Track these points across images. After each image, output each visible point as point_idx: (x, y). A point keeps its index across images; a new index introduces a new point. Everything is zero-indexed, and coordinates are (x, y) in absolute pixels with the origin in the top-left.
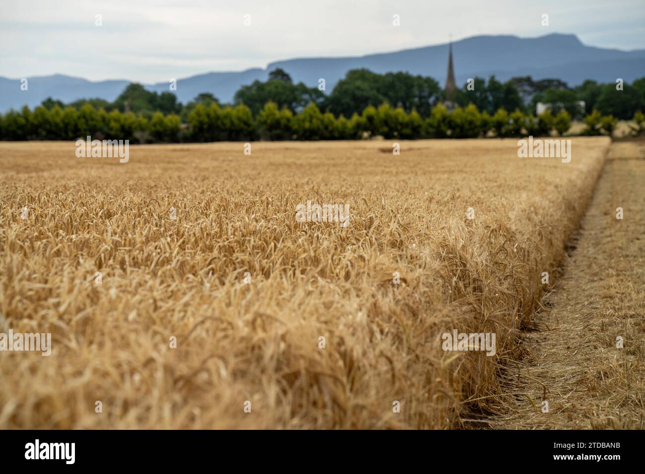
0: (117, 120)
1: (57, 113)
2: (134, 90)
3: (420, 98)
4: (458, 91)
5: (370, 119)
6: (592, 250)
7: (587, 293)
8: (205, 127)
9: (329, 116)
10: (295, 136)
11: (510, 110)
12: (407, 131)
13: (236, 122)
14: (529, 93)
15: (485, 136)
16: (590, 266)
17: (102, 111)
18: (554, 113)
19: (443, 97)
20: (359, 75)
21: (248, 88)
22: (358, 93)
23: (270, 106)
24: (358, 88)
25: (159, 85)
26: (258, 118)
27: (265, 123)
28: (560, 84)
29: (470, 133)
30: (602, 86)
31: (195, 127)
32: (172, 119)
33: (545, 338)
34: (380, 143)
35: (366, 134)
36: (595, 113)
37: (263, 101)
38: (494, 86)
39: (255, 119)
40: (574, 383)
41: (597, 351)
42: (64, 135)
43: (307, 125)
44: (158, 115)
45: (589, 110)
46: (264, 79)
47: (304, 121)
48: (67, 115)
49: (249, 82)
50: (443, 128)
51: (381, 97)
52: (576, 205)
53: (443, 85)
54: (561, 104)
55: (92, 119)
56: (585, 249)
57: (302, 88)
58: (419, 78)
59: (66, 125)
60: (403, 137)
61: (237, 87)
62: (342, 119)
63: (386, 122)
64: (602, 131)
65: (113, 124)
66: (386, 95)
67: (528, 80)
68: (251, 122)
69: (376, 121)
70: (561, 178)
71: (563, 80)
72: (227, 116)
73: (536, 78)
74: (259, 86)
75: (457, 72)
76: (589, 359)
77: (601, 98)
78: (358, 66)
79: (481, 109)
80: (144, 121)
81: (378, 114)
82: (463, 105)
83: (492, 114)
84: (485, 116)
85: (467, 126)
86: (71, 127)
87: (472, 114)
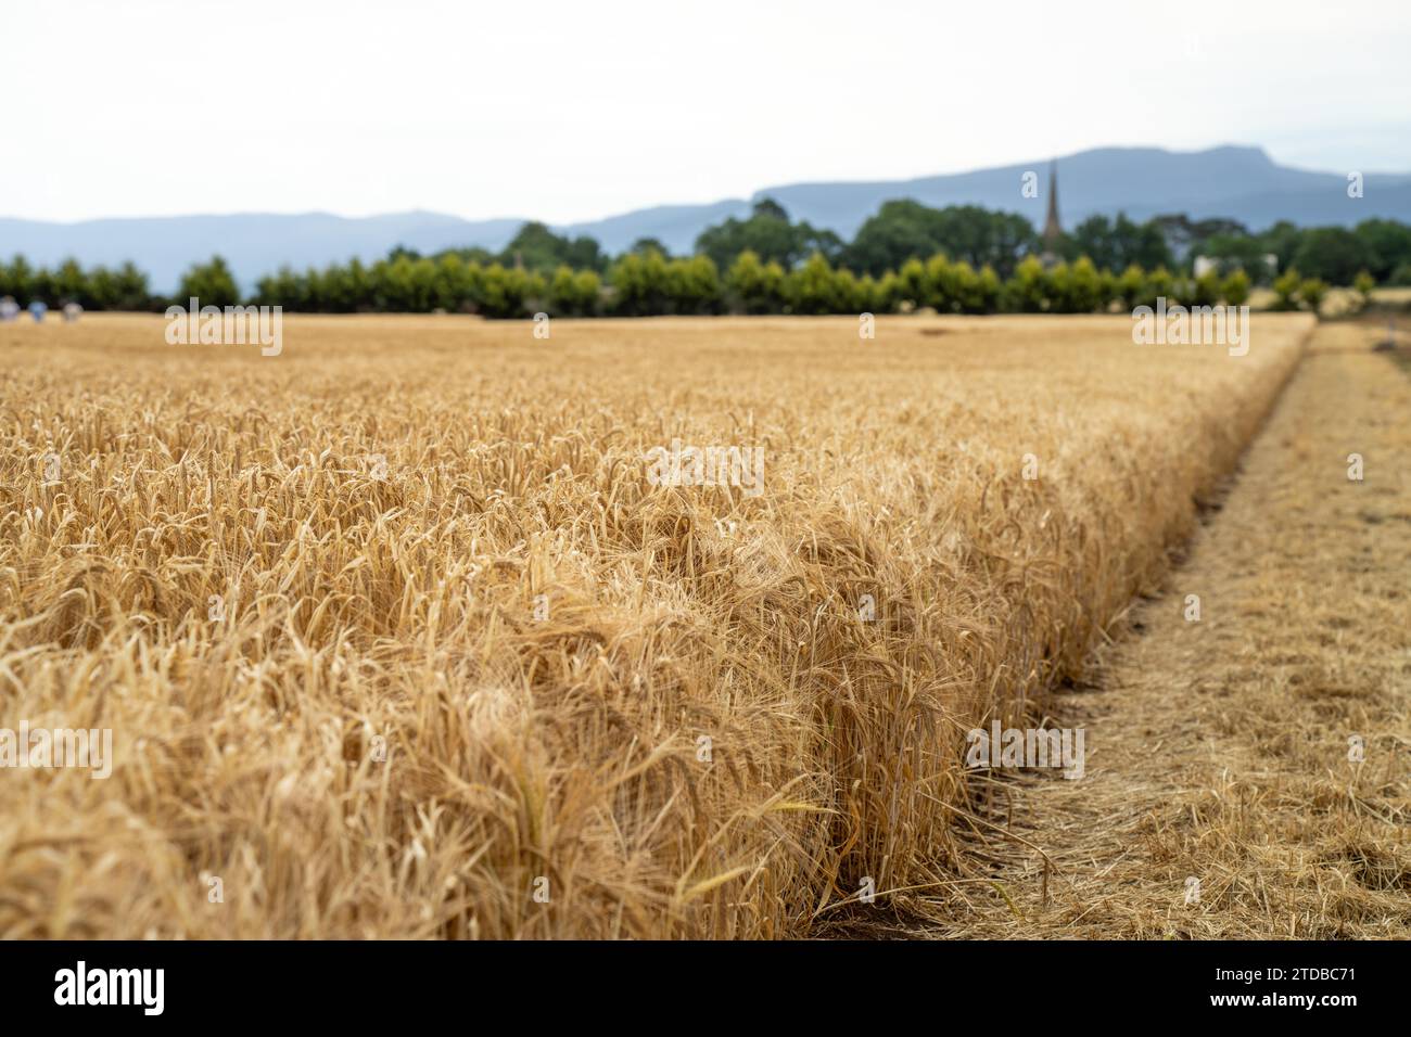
0: (498, 281)
1: (404, 270)
2: (533, 234)
3: (1003, 247)
4: (1065, 237)
5: (914, 281)
6: (1249, 512)
7: (1219, 602)
8: (641, 292)
9: (844, 276)
10: (787, 308)
11: (1149, 268)
12: (976, 301)
13: (691, 284)
14: (1183, 241)
15: (1105, 311)
16: (1238, 546)
17: (474, 267)
18: (1222, 274)
19: (1039, 246)
20: (900, 209)
21: (717, 231)
22: (899, 239)
23: (748, 258)
24: (899, 231)
25: (576, 227)
26: (727, 277)
27: (737, 286)
28: (1235, 227)
29: (1081, 305)
30: (1305, 231)
31: (623, 292)
32: (585, 279)
33: (1108, 708)
34: (929, 319)
35: (906, 306)
36: (1291, 275)
37: (739, 250)
38: (1125, 229)
39: (722, 280)
40: (1133, 833)
41: (1202, 745)
42: (412, 304)
43: (808, 290)
44: (563, 272)
45: (1281, 269)
46: (744, 215)
47: (802, 283)
48: (420, 274)
49: (719, 221)
50: (1036, 295)
51: (934, 244)
52: (1229, 430)
53: (1039, 225)
54: (1234, 260)
55: (459, 280)
56: (1239, 509)
57: (806, 231)
58: (1000, 215)
59: (418, 289)
60: (968, 310)
61: (700, 229)
62: (867, 280)
63: (939, 287)
64: (1303, 304)
65: (492, 288)
66: (944, 242)
67: (1182, 221)
68: (716, 283)
69: (924, 286)
70: (1205, 381)
71: (1241, 218)
72: (676, 275)
73: (1196, 216)
74: (735, 227)
75: (1065, 207)
76: (1178, 767)
77: (1302, 251)
78: (899, 196)
79: (1099, 265)
80: (541, 282)
81: (926, 272)
82: (1070, 258)
83: (1118, 274)
84: (1107, 277)
85: (1075, 294)
86: (425, 293)
87: (1085, 274)
